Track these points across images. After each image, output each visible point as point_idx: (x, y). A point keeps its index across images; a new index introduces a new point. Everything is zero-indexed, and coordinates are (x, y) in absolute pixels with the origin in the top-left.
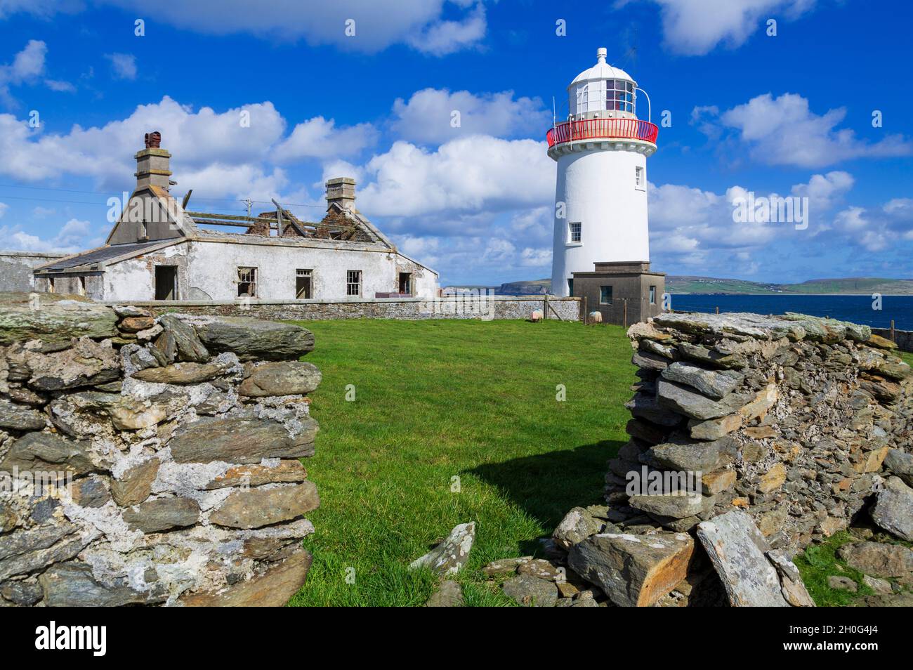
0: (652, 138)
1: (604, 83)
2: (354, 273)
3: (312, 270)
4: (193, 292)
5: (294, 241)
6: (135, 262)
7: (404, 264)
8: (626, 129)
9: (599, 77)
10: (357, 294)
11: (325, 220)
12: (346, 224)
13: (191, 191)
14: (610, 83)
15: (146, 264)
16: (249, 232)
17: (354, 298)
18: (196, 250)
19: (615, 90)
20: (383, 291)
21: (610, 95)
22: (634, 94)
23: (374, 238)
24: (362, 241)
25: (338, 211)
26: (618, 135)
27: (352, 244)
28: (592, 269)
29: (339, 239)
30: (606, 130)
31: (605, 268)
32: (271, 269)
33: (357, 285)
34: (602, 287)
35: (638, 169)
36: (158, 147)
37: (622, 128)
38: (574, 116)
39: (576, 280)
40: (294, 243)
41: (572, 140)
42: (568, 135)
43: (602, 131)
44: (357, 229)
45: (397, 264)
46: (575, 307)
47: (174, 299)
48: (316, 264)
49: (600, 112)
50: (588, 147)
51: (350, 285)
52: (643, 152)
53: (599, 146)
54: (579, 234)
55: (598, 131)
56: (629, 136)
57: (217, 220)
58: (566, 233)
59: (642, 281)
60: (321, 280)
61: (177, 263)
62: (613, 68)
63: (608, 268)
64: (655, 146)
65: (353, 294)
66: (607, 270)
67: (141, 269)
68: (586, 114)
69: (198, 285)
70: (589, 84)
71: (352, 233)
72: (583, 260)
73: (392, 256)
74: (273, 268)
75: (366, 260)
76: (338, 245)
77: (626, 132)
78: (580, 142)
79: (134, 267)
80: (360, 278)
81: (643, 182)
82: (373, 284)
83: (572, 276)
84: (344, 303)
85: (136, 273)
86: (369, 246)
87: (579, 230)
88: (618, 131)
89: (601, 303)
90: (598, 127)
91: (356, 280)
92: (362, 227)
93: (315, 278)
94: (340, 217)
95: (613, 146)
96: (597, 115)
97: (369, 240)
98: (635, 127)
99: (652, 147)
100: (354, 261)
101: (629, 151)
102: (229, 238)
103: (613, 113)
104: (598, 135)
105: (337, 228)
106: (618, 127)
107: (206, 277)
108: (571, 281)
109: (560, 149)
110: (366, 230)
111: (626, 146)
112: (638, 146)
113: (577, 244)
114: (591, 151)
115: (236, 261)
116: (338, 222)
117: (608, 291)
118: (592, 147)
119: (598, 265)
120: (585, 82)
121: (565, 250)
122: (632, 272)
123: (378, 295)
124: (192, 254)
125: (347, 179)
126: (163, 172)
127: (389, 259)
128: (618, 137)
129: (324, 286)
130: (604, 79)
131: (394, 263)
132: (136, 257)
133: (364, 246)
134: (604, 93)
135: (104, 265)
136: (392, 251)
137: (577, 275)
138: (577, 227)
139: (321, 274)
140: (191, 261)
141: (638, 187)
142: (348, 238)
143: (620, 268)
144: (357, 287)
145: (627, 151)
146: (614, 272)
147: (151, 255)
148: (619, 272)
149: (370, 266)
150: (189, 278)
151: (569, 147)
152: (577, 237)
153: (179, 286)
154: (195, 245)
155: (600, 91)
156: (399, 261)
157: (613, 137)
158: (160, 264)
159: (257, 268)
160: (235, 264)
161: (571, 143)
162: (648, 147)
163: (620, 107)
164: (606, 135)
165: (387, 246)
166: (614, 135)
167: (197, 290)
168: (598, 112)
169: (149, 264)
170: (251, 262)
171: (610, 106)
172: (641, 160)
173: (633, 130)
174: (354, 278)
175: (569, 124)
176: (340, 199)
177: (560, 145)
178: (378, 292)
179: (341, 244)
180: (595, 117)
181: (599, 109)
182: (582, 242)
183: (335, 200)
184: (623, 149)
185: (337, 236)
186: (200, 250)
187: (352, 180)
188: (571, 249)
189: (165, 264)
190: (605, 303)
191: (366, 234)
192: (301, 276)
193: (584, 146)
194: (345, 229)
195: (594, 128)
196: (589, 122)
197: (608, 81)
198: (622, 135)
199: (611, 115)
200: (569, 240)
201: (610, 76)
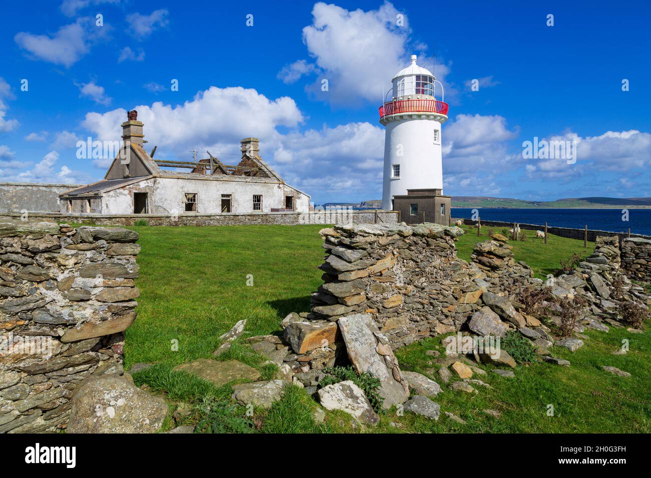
0: (445, 111)
1: (414, 78)
2: (258, 197)
3: (231, 195)
4: (158, 208)
5: (220, 177)
6: (121, 190)
7: (288, 191)
8: (428, 106)
9: (411, 73)
10: (259, 209)
11: (240, 164)
12: (253, 167)
13: (156, 147)
14: (418, 77)
15: (128, 192)
16: (193, 172)
17: (257, 212)
18: (159, 183)
19: (421, 81)
20: (275, 208)
21: (418, 85)
22: (433, 84)
23: (270, 175)
24: (263, 177)
26: (422, 110)
27: (256, 179)
28: (406, 193)
29: (249, 175)
30: (415, 107)
31: (414, 193)
32: (206, 195)
33: (259, 204)
34: (411, 204)
35: (436, 131)
36: (136, 120)
37: (425, 106)
38: (396, 98)
39: (396, 201)
40: (220, 179)
41: (394, 113)
42: (392, 111)
43: (412, 108)
44: (261, 169)
45: (284, 191)
46: (395, 217)
47: (145, 213)
48: (234, 191)
49: (412, 96)
50: (404, 118)
51: (255, 204)
52: (439, 120)
53: (411, 117)
54: (399, 172)
55: (410, 107)
56: (429, 110)
57: (174, 164)
58: (390, 171)
59: (436, 201)
60: (237, 201)
61: (148, 191)
62: (420, 68)
63: (416, 193)
64: (446, 116)
65: (257, 209)
66: (415, 194)
67: (125, 195)
68: (403, 97)
69: (160, 204)
70: (405, 78)
71: (257, 172)
72: (401, 188)
73: (281, 186)
74: (207, 194)
75: (265, 189)
76: (247, 179)
77: (427, 108)
78: (399, 114)
79: (121, 193)
80: (261, 200)
81: (438, 139)
82: (269, 203)
83: (393, 198)
84: (248, 215)
85: (122, 197)
86: (267, 180)
87: (399, 169)
88: (423, 107)
89: (411, 215)
90: (410, 105)
91: (259, 201)
92: (263, 168)
93: (233, 200)
95: (419, 117)
96: (410, 97)
97: (267, 176)
98: (433, 105)
99: (444, 117)
100: (258, 189)
101: (430, 120)
102: (179, 176)
103: (419, 96)
104: (410, 110)
105: (248, 169)
106: (423, 105)
107: (166, 200)
108: (393, 201)
109: (387, 119)
110: (266, 170)
111: (428, 117)
112: (435, 117)
113: (398, 178)
114: (406, 120)
115: (184, 190)
117: (415, 208)
118: (407, 117)
119: (409, 191)
120: (403, 77)
121: (390, 181)
122: (429, 195)
123: (273, 210)
124: (157, 186)
125: (254, 139)
126: (139, 135)
127: (279, 187)
128: (423, 111)
129: (239, 205)
130: (414, 75)
131: (282, 190)
132: (122, 187)
133: (264, 180)
134: (414, 84)
135: (102, 192)
136: (281, 183)
137: (397, 197)
138: (397, 167)
139: (236, 197)
140: (156, 190)
141: (435, 142)
142: (254, 175)
143: (423, 193)
144: (259, 205)
145: (428, 120)
146: (419, 195)
147: (131, 186)
149: (267, 192)
150: (155, 200)
151: (392, 117)
152: (397, 174)
153: (149, 205)
154: (159, 180)
156: (285, 189)
157: (420, 111)
158: (137, 191)
159: (197, 194)
160: (183, 191)
161: (394, 115)
162: (442, 117)
164: (415, 110)
165: (278, 180)
166: (420, 110)
167: (160, 207)
168: (410, 95)
169: (130, 192)
170: (193, 190)
171: (418, 91)
172: (437, 125)
173: (432, 107)
174: (257, 199)
175: (392, 103)
177: (386, 116)
178: (273, 208)
179: (249, 179)
180: (409, 99)
181: (411, 94)
182: (400, 177)
184: (426, 119)
185: (248, 174)
186: (161, 183)
187: (256, 139)
188: (393, 181)
189: (140, 191)
190: (413, 215)
191: (265, 173)
192: (224, 198)
193: (401, 117)
194: (252, 170)
195: (407, 106)
196: (405, 102)
197: (416, 76)
198: (425, 110)
199: (419, 97)
200: (393, 176)
201: (418, 73)
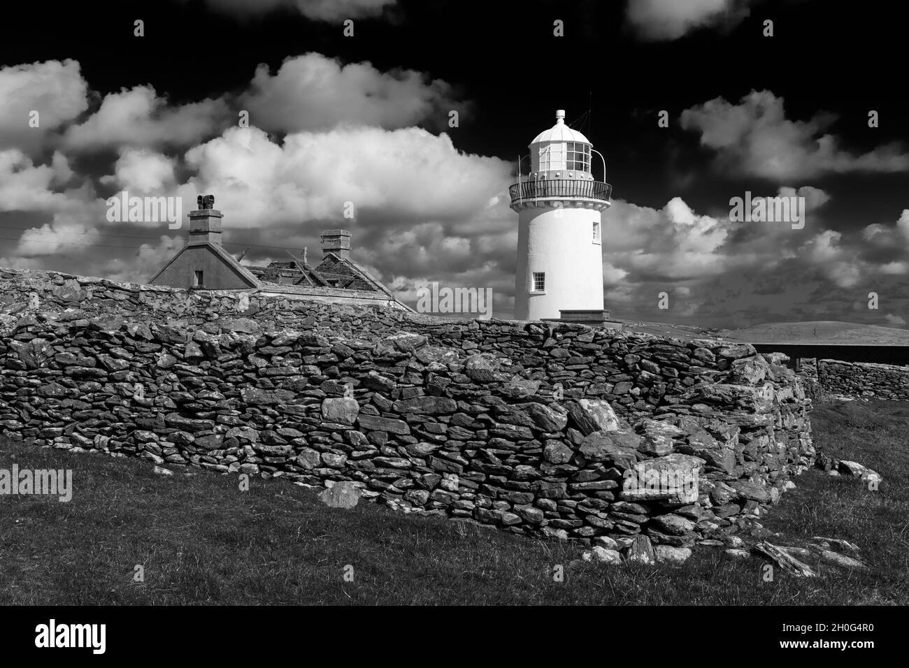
1: (565, 145)
9: (560, 139)
12: (343, 273)
14: (570, 144)
19: (574, 151)
21: (569, 155)
22: (590, 154)
23: (374, 287)
24: (363, 289)
25: (335, 260)
26: (578, 194)
28: (558, 316)
30: (568, 190)
31: (570, 315)
35: (595, 224)
37: (582, 187)
41: (537, 197)
42: (533, 192)
43: (564, 189)
44: (356, 277)
49: (562, 172)
50: (551, 205)
52: (600, 210)
54: (543, 283)
55: (560, 189)
56: (585, 194)
58: (529, 281)
62: (572, 130)
63: (573, 315)
64: (609, 204)
66: (573, 317)
68: (548, 172)
70: (551, 145)
71: (351, 282)
72: (549, 308)
77: (585, 191)
78: (544, 199)
81: (599, 237)
87: (543, 279)
88: (578, 190)
90: (559, 186)
92: (362, 276)
94: (338, 266)
95: (573, 204)
96: (558, 174)
97: (370, 289)
98: (590, 187)
99: (606, 204)
101: (588, 208)
104: (561, 194)
106: (579, 187)
109: (525, 204)
110: (366, 279)
111: (585, 205)
112: (595, 204)
113: (541, 292)
116: (336, 270)
118: (556, 204)
119: (563, 312)
120: (548, 143)
121: (529, 298)
128: (578, 196)
130: (565, 142)
134: (565, 154)
138: (540, 277)
141: (594, 241)
142: (345, 287)
143: (583, 315)
145: (585, 208)
148: (584, 319)
151: (534, 203)
152: (541, 286)
155: (562, 152)
161: (537, 199)
162: (603, 205)
163: (580, 167)
165: (388, 294)
166: (568, 194)
168: (559, 171)
171: (569, 167)
172: (597, 216)
173: (589, 190)
175: (534, 182)
176: (338, 250)
177: (525, 200)
180: (556, 177)
181: (561, 169)
182: (545, 291)
183: (332, 250)
184: (582, 207)
188: (535, 297)
191: (366, 283)
193: (548, 203)
195: (553, 187)
196: (553, 182)
197: (568, 144)
198: (582, 195)
199: (571, 174)
200: (533, 289)
201: (570, 139)
